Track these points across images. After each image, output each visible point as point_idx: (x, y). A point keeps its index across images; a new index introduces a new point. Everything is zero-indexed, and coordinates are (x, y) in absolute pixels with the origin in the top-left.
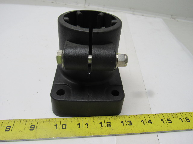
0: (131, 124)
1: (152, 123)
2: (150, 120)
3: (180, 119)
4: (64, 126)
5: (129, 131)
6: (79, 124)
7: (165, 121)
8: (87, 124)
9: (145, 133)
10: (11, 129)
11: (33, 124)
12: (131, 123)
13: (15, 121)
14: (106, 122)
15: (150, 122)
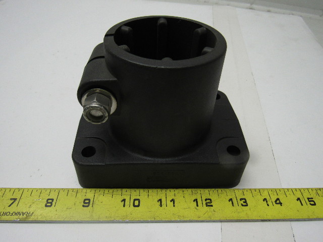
0: (245, 204)
1: (281, 204)
2: (278, 199)
4: (137, 203)
5: (243, 216)
6: (160, 200)
8: (173, 201)
9: (270, 220)
10: (54, 203)
11: (87, 197)
12: (245, 202)
13: (59, 191)
14: (204, 199)
15: (278, 202)
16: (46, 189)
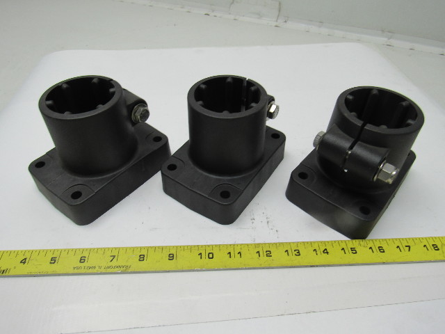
0: (299, 254)
1: (327, 253)
2: (326, 249)
3: (370, 248)
4: (211, 256)
5: (295, 263)
6: (230, 253)
7: (347, 251)
8: (239, 253)
9: (317, 266)
11: (171, 253)
12: (298, 252)
13: (148, 248)
14: (265, 250)
15: (325, 251)
16: (137, 248)
